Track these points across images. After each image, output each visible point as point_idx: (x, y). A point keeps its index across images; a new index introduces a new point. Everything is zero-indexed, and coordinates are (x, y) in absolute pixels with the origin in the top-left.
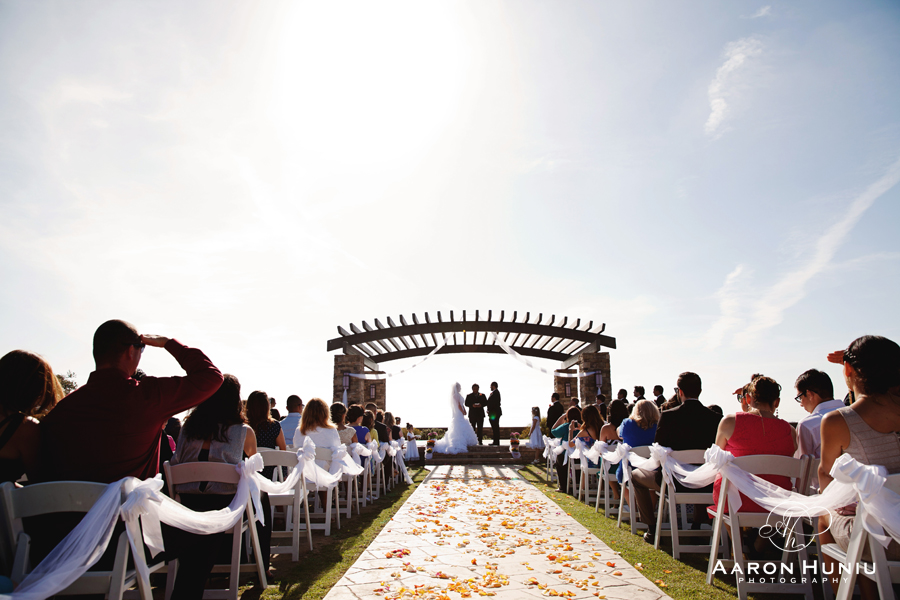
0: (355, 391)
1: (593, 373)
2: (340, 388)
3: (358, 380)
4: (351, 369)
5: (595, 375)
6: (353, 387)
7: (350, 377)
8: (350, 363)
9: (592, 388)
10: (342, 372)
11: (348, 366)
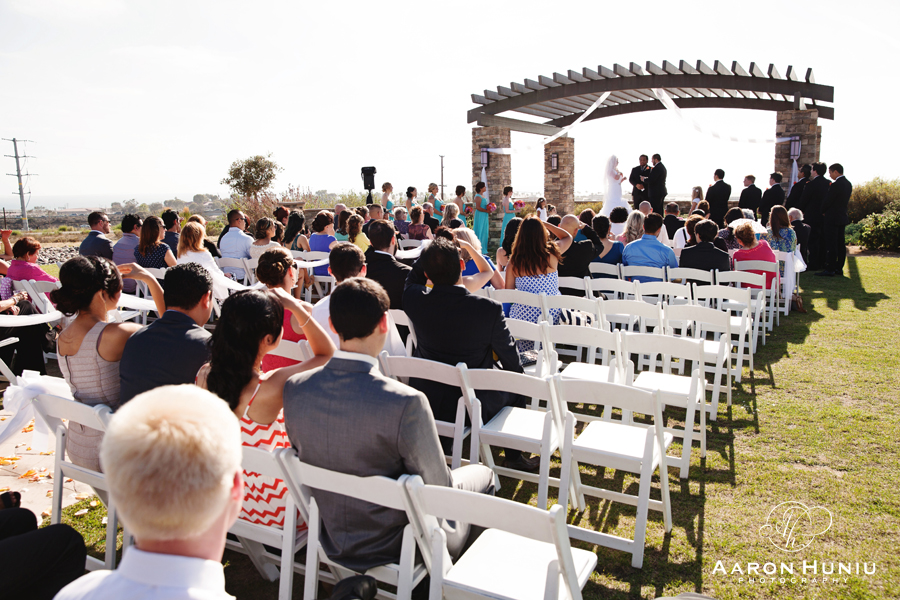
0: (495, 169)
1: (788, 139)
2: (479, 166)
3: (498, 156)
4: (490, 143)
5: (791, 141)
6: (491, 165)
7: (488, 153)
8: (488, 137)
9: (785, 160)
10: (481, 147)
11: (486, 140)
